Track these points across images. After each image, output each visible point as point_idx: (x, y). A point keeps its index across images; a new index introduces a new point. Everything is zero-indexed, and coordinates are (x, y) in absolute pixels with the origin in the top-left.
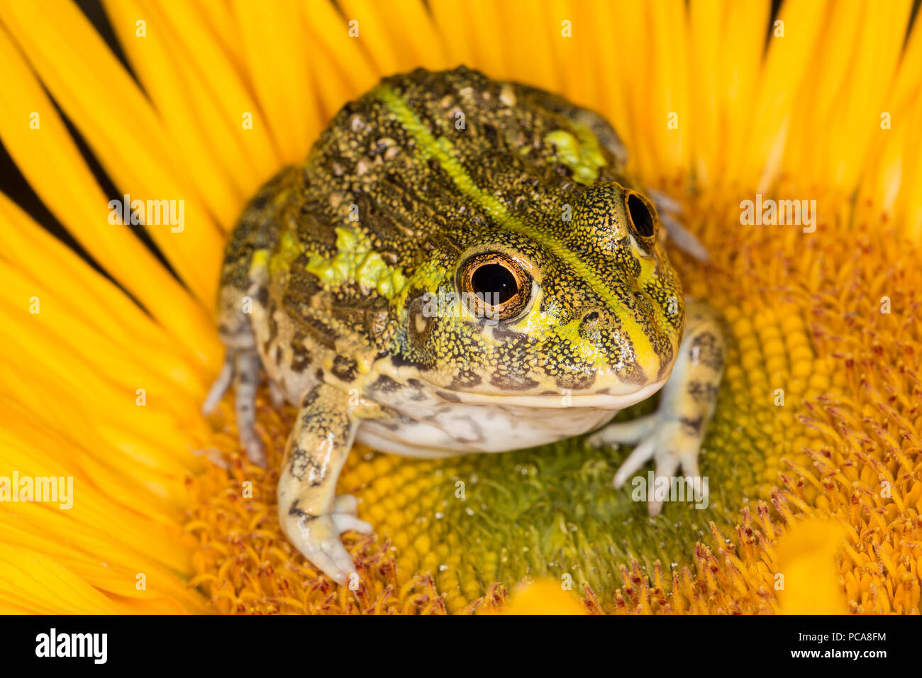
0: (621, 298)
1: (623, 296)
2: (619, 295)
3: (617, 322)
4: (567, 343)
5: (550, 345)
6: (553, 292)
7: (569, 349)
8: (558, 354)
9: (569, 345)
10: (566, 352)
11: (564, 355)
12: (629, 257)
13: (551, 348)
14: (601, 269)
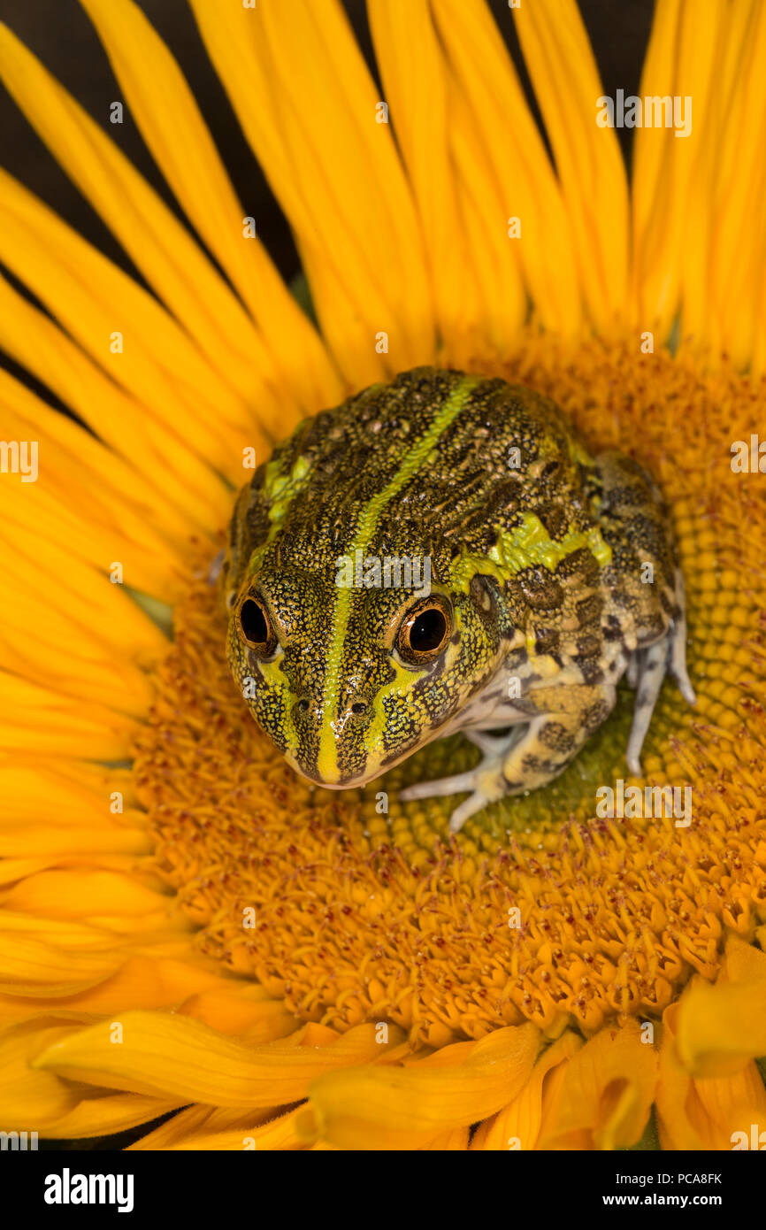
0: (340, 704)
1: (343, 703)
2: (341, 700)
3: (318, 724)
4: (282, 708)
5: (272, 700)
6: (295, 659)
7: (280, 715)
8: (271, 713)
9: (282, 712)
10: (277, 715)
11: (274, 717)
12: (385, 665)
13: (270, 703)
14: (348, 664)
